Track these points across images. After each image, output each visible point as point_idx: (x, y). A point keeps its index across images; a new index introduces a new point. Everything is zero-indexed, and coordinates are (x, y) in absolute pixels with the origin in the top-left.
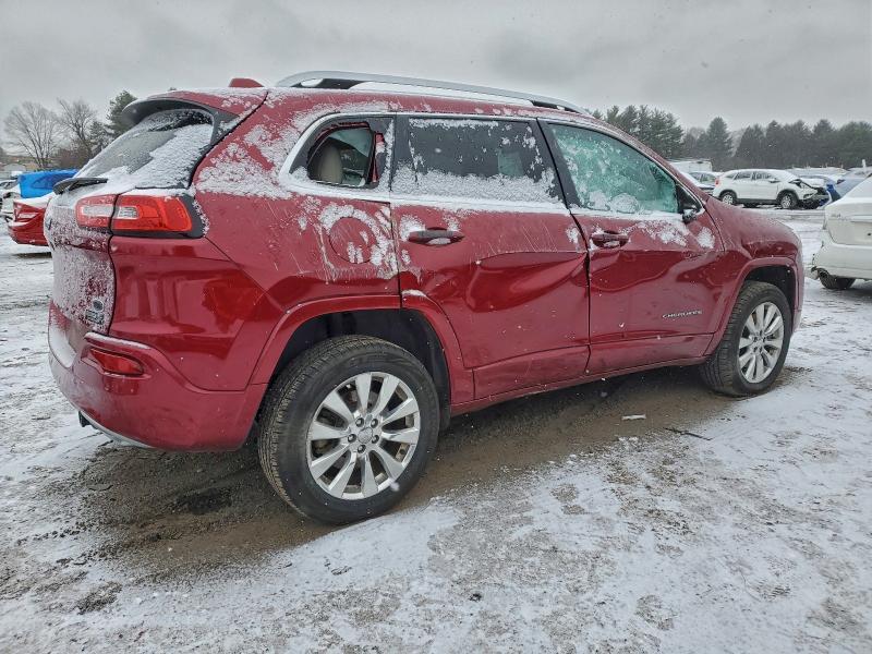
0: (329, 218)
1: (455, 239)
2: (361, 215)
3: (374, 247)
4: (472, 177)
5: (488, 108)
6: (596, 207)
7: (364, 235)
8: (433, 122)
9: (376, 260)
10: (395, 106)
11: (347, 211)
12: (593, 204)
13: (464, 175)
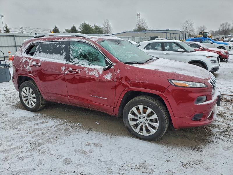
0: (24, 60)
1: (39, 66)
2: (28, 60)
3: (28, 66)
4: (48, 54)
5: (58, 39)
6: (75, 62)
7: (27, 63)
8: (46, 43)
9: (27, 68)
10: (41, 40)
11: (27, 59)
12: (74, 62)
13: (47, 53)
